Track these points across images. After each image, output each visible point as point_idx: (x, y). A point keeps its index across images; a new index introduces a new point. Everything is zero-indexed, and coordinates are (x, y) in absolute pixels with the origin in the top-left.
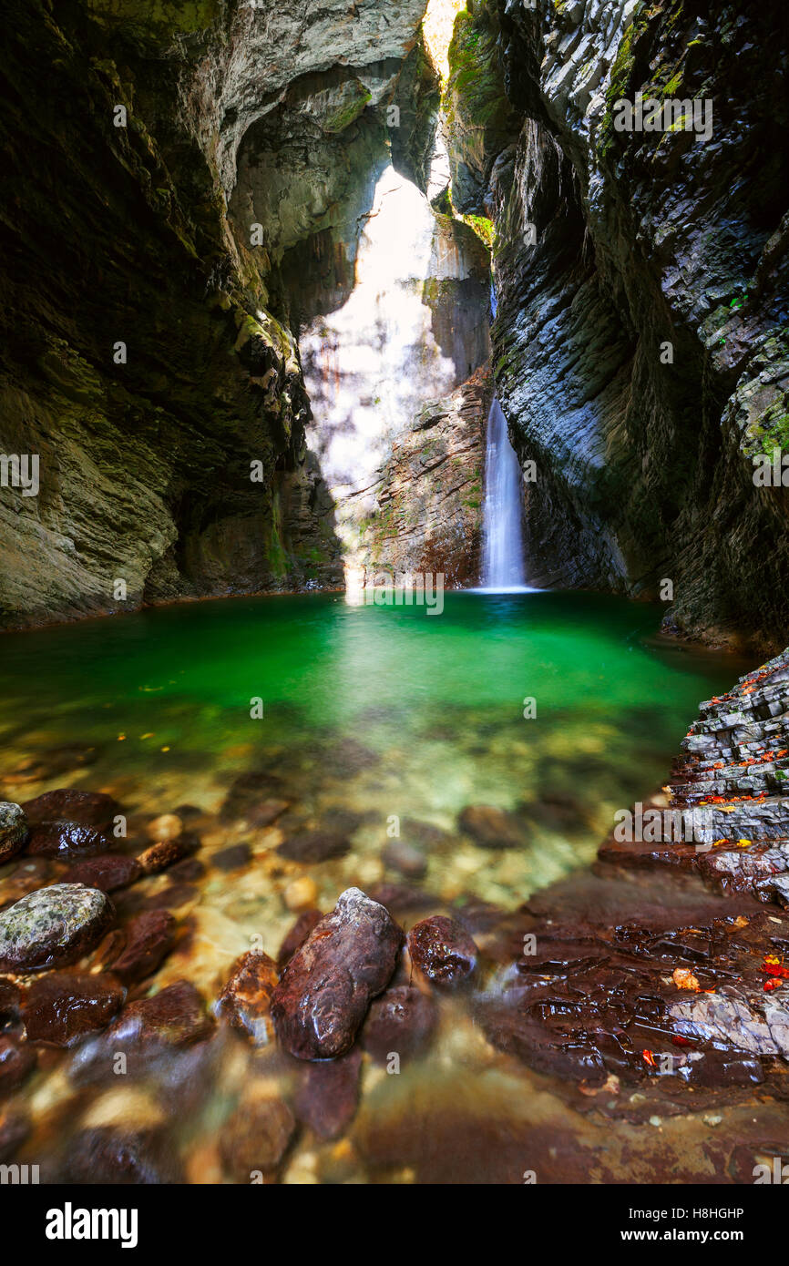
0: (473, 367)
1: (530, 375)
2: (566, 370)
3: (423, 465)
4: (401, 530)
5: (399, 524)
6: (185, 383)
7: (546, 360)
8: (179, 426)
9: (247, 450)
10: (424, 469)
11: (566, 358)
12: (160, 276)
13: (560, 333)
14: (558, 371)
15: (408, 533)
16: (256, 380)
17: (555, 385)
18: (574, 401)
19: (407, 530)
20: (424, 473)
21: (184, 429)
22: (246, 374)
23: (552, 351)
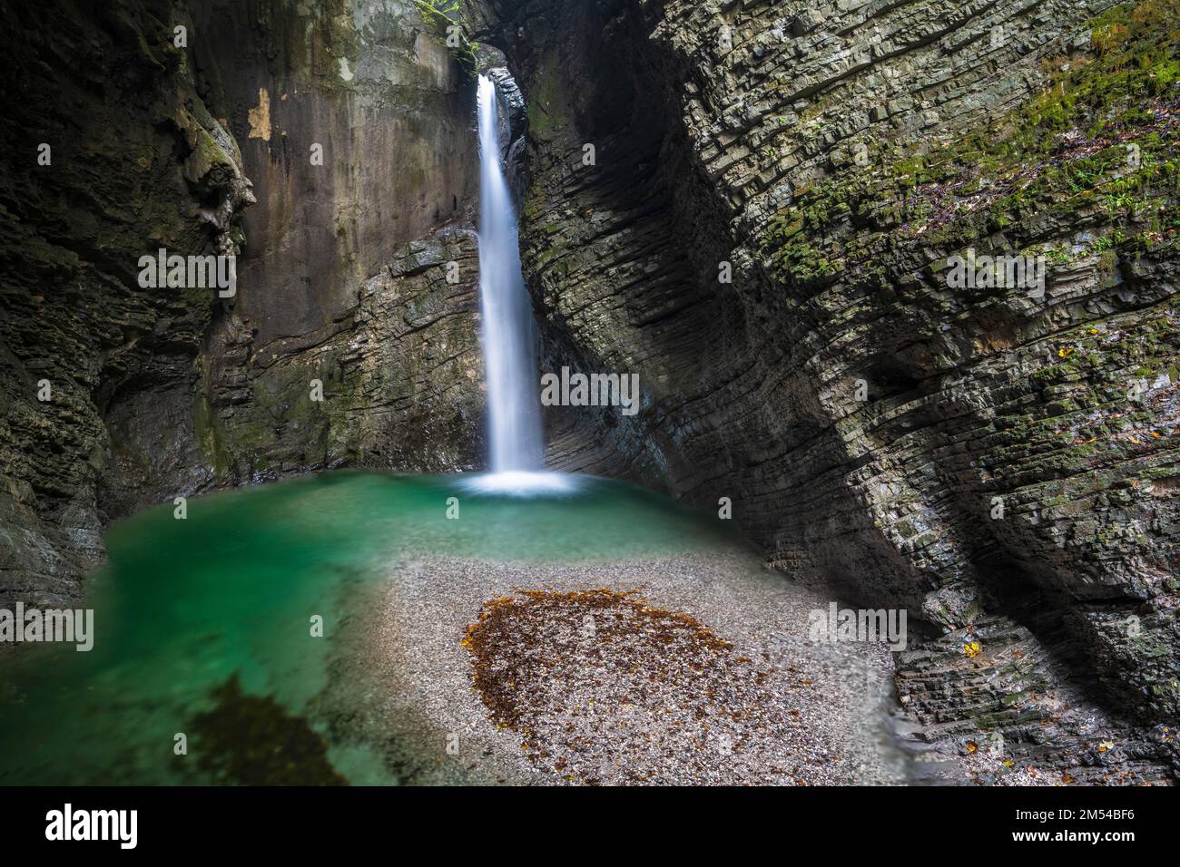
0: (458, 200)
1: (583, 280)
2: (626, 287)
3: (409, 324)
4: (377, 401)
5: (374, 394)
6: (117, 222)
7: (602, 271)
8: (100, 280)
9: (182, 305)
10: (409, 328)
11: (627, 277)
12: (99, 80)
13: (621, 253)
14: (617, 287)
15: (386, 405)
16: (209, 216)
17: (612, 298)
18: (633, 321)
19: (384, 401)
20: (409, 333)
21: (106, 283)
22: (194, 209)
23: (612, 266)
